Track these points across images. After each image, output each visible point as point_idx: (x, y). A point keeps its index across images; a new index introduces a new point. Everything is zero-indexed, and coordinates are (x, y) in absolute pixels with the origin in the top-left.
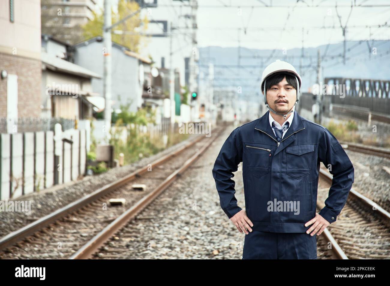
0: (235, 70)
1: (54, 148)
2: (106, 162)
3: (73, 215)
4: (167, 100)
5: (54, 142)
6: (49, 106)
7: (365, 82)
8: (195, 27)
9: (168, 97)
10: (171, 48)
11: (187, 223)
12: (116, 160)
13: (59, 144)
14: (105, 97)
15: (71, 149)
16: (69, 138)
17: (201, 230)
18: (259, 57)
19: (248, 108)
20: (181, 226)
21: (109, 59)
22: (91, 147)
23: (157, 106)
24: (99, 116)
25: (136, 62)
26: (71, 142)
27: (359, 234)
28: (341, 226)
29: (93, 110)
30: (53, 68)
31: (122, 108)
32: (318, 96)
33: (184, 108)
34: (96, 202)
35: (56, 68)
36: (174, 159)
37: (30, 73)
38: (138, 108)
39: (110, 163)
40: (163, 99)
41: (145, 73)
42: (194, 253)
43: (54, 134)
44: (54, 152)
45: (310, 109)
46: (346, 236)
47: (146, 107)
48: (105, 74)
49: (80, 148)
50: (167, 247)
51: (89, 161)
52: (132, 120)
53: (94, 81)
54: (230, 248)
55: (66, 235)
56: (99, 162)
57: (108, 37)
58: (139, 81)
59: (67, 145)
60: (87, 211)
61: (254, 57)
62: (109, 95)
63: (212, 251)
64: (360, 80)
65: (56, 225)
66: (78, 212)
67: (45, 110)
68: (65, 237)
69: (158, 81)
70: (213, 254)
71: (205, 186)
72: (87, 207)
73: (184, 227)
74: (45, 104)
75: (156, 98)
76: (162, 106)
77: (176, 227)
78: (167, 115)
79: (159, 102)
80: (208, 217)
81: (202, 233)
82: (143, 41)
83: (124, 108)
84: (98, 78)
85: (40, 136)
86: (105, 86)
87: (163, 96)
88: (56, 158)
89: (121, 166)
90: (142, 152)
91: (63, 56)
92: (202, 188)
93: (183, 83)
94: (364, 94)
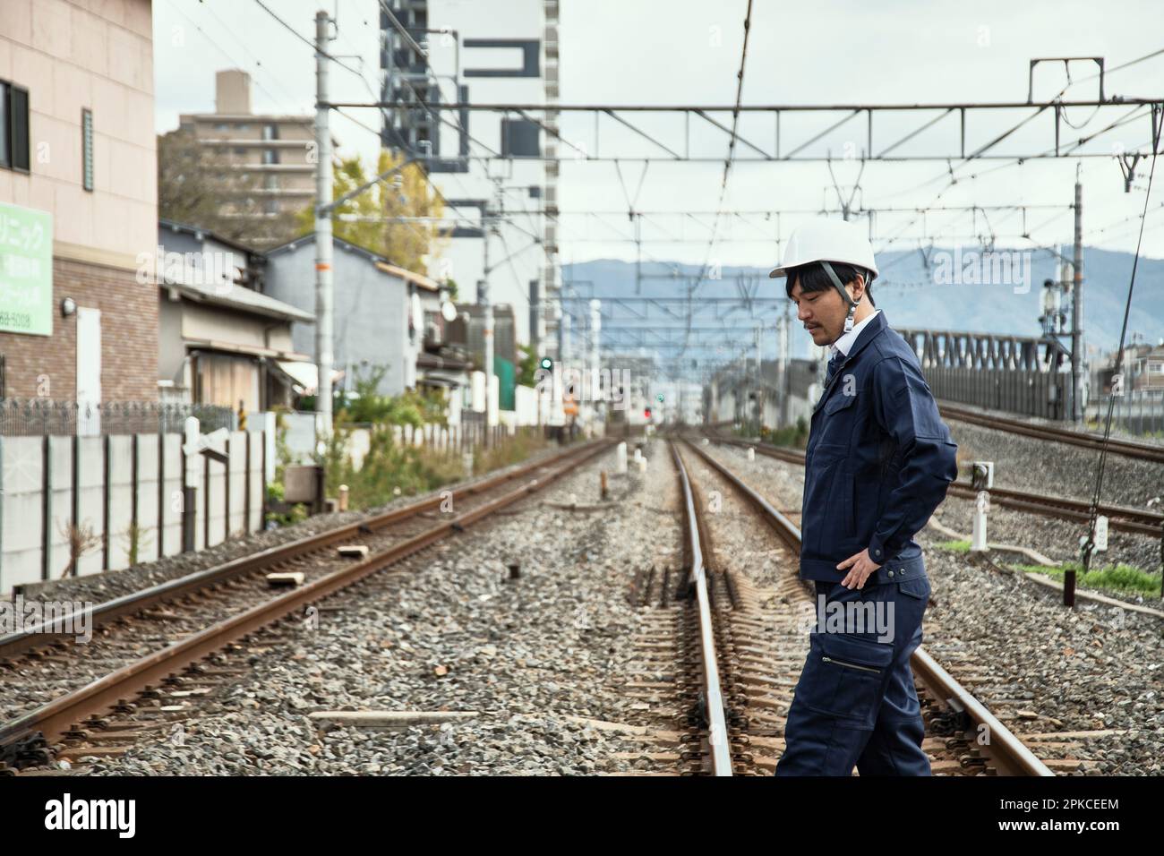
0: (638, 308)
1: (184, 470)
2: (307, 504)
3: (171, 605)
4: (478, 376)
5: (184, 457)
6: (188, 382)
7: (935, 336)
8: (552, 212)
9: (480, 367)
10: (486, 256)
11: (413, 617)
12: (329, 499)
13: (196, 463)
14: (318, 364)
15: (227, 474)
16: (221, 450)
17: (440, 631)
18: (681, 276)
19: (682, 395)
20: (395, 623)
21: (328, 277)
22: (277, 470)
23: (454, 386)
24: (306, 405)
25: (403, 288)
26: (224, 459)
27: (790, 633)
28: (759, 620)
29: (294, 391)
30: (196, 297)
31: (359, 387)
32: (820, 365)
33: (522, 393)
34: (238, 581)
35: (203, 296)
36: (471, 500)
37: (131, 305)
38: (408, 389)
39: (317, 504)
40: (469, 371)
41: (427, 313)
42: (397, 675)
43: (184, 441)
44: (184, 479)
45: (805, 396)
46: (759, 638)
47: (429, 389)
48: (320, 310)
49: (248, 472)
50: (330, 660)
51: (270, 501)
52: (383, 413)
53: (296, 327)
54: (477, 662)
55: (132, 644)
56: (294, 504)
57: (325, 227)
58: (411, 330)
59: (217, 467)
60: (208, 598)
61: (672, 276)
62: (327, 358)
63: (434, 667)
64: (925, 334)
65: (120, 624)
66: (186, 600)
67: (177, 390)
68: (129, 648)
69: (456, 330)
70: (435, 673)
71: (500, 548)
72: (213, 590)
73: (400, 624)
74: (179, 378)
75: (455, 369)
76: (468, 386)
77: (379, 623)
78: (479, 407)
79: (461, 379)
80: (471, 606)
81: (441, 636)
82: (434, 244)
83: (366, 387)
84: (307, 321)
85: (148, 443)
86: (318, 337)
87: (470, 365)
88: (188, 493)
89: (341, 511)
90: (399, 484)
91: (238, 275)
92: (492, 550)
93: (522, 336)
94: (935, 363)
